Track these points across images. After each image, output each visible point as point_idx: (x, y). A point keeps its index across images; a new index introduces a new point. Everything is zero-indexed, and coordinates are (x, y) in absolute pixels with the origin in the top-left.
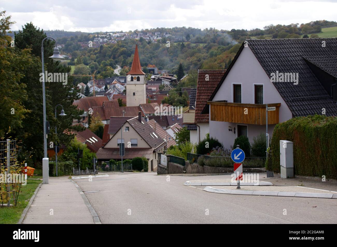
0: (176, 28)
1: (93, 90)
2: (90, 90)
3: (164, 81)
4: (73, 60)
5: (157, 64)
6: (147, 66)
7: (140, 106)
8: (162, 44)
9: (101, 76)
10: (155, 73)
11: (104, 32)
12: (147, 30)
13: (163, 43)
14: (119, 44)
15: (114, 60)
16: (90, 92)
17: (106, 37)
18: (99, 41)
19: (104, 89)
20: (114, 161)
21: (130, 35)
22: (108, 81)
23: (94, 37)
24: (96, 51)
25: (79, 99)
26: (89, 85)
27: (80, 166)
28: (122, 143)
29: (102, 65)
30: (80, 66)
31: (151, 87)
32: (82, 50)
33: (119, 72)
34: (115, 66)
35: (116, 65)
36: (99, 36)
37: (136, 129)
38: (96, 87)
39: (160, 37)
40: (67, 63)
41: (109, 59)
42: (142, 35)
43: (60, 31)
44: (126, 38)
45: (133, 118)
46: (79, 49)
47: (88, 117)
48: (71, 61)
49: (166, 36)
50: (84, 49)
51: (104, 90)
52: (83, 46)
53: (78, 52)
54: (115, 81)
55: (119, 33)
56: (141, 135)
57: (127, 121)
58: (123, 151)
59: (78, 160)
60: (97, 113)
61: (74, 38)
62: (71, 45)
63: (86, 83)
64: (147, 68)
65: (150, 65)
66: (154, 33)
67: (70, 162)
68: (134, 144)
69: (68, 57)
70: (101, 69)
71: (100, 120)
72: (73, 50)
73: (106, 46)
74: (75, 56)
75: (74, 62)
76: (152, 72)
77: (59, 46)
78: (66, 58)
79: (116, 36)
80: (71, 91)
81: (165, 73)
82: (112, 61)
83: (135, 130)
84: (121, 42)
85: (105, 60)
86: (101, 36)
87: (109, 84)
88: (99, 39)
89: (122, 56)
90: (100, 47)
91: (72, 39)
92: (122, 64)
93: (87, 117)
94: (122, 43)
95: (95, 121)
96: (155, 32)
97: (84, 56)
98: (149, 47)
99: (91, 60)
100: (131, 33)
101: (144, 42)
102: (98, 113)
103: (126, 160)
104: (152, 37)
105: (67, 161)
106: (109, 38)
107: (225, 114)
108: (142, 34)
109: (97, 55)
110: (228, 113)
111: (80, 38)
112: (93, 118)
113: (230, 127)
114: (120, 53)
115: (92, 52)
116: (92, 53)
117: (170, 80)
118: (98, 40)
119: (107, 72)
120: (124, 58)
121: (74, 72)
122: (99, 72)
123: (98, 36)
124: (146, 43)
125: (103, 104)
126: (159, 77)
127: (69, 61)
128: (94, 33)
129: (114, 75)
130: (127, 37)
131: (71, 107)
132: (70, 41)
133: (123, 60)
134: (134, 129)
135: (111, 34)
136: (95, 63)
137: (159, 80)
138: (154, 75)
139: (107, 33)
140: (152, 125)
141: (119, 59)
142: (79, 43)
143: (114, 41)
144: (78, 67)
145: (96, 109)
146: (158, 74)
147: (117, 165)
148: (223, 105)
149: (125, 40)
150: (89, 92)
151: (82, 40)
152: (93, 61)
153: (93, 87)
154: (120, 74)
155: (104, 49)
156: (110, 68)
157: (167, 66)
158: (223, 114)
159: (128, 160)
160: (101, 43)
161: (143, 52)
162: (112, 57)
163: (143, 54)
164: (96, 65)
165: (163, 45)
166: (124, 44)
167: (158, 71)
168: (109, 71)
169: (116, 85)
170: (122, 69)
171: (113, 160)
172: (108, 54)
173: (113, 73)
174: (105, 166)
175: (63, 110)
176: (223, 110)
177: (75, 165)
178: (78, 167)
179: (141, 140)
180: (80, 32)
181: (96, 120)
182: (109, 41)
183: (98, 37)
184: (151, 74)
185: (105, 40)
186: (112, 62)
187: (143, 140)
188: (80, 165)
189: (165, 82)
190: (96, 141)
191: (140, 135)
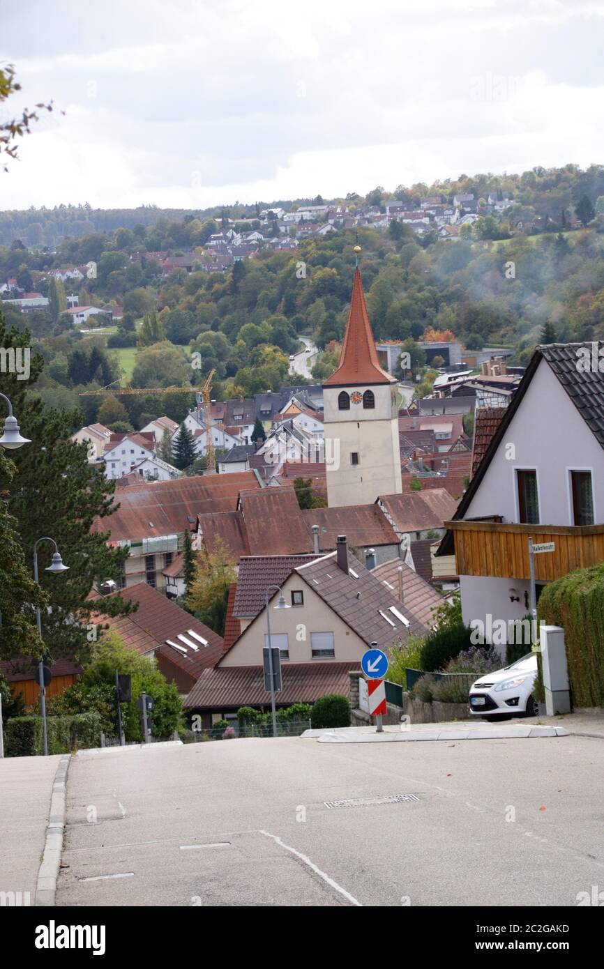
0: (540, 172)
1: (205, 445)
2: (194, 446)
3: (486, 394)
4: (128, 324)
5: (459, 328)
6: (421, 337)
7: (379, 503)
8: (478, 244)
9: (240, 388)
10: (452, 363)
11: (250, 205)
12: (420, 187)
13: (484, 240)
14: (307, 253)
15: (288, 318)
16: (195, 452)
17: (256, 227)
18: (230, 242)
19: (249, 439)
20: (254, 711)
21: (350, 211)
22: (266, 407)
23: (210, 229)
24: (217, 286)
25: (111, 513)
26: (191, 424)
27: (122, 728)
28: (272, 650)
29: (241, 342)
30: (153, 352)
31: (431, 423)
32: (165, 282)
33: (309, 365)
34: (293, 340)
35: (296, 338)
36: (228, 223)
37: (326, 598)
38: (215, 432)
39: (474, 212)
40: (106, 340)
41: (268, 317)
42: (402, 210)
43: (76, 210)
44: (335, 225)
45: (320, 557)
46: (151, 278)
47: (182, 555)
48: (121, 331)
49: (497, 207)
50: (172, 279)
51: (250, 443)
52: (168, 268)
53: (148, 293)
54: (290, 403)
55: (309, 208)
56: (345, 619)
57: (295, 572)
58: (274, 676)
59: (116, 708)
60: (217, 535)
61: (132, 234)
62: (118, 264)
63: (179, 418)
64: (419, 343)
65: (433, 331)
66: (447, 198)
67: (90, 715)
68: (323, 651)
69: (111, 315)
70: (240, 357)
71: (229, 562)
72: (128, 286)
73: (256, 261)
74: (135, 308)
75: (132, 333)
76: (439, 362)
77: (72, 271)
78: (104, 321)
79: (297, 220)
80: (85, 488)
81: (492, 363)
82: (280, 321)
83: (326, 602)
84: (314, 245)
85: (253, 322)
86: (237, 221)
87: (268, 416)
88: (229, 235)
89: (319, 302)
90: (231, 268)
91: (124, 241)
92: (322, 334)
93: (179, 553)
94: (319, 249)
95: (210, 567)
96: (452, 194)
97: (172, 306)
98: (430, 258)
99: (200, 324)
100: (356, 204)
101: (409, 240)
102: (219, 539)
103: (294, 707)
104: (443, 215)
105: (81, 712)
106: (270, 229)
107: (491, 555)
108: (400, 204)
109: (222, 301)
110: (500, 551)
111: (153, 236)
112: (203, 556)
113: (513, 590)
114: (310, 289)
115: (201, 291)
116: (204, 295)
117: (507, 389)
118: (225, 237)
119: (262, 367)
120: (327, 310)
121: (134, 374)
122: (231, 372)
123: (223, 221)
124: (415, 243)
125: (238, 503)
126: (464, 382)
127: (113, 331)
128: (209, 211)
129: (291, 378)
130: (342, 221)
131: (87, 541)
132: (114, 249)
133: (325, 315)
134: (321, 597)
135: (277, 211)
136: (212, 333)
137: (465, 393)
138: (448, 371)
139: (259, 207)
140: (393, 579)
141: (309, 314)
142: (150, 256)
143: (289, 239)
144: (147, 354)
145: (213, 522)
146: (463, 368)
147: (265, 724)
148: (483, 529)
149: (330, 235)
150: (191, 451)
151: (162, 244)
152: (209, 326)
153: (205, 434)
154: (314, 376)
155: (249, 274)
156: (275, 351)
157: (502, 332)
158: (486, 555)
159: (301, 706)
160: (237, 251)
161: (406, 280)
162: (281, 306)
163: (406, 289)
164: (218, 343)
165: (482, 247)
166: (329, 253)
167: (463, 354)
168: (268, 363)
169: (295, 421)
170: (323, 354)
171: (249, 709)
172: (266, 294)
173: (286, 373)
174: (224, 731)
175: (59, 554)
176: (486, 545)
177: (108, 725)
178: (119, 732)
179: (348, 634)
180: (154, 210)
181: (212, 564)
182: (268, 242)
183: (225, 226)
184: (436, 367)
185: (255, 236)
186: (281, 328)
187: (352, 634)
188: (122, 723)
189: (489, 400)
190: (203, 645)
191: (341, 618)
